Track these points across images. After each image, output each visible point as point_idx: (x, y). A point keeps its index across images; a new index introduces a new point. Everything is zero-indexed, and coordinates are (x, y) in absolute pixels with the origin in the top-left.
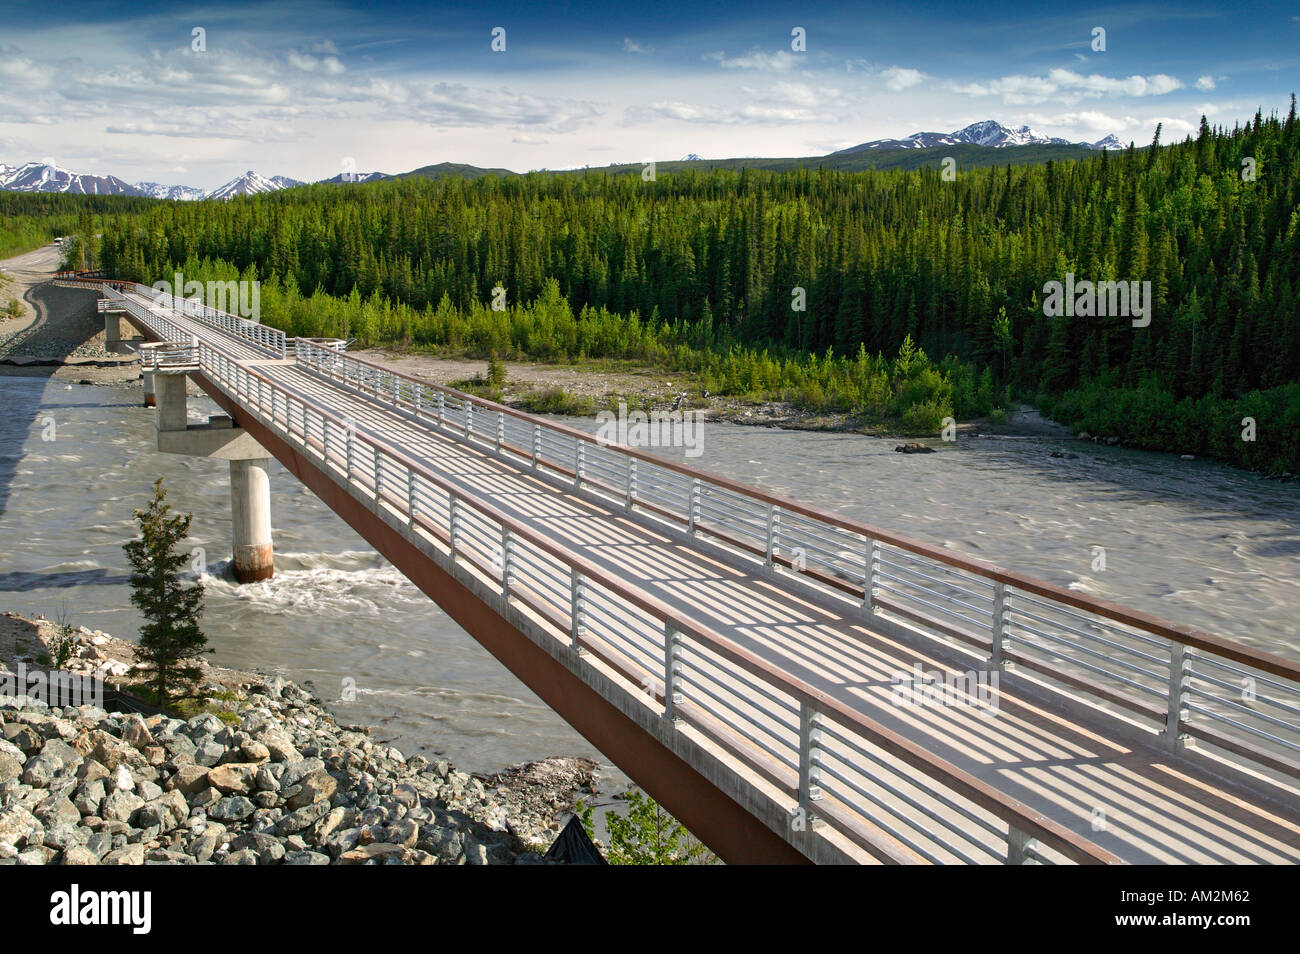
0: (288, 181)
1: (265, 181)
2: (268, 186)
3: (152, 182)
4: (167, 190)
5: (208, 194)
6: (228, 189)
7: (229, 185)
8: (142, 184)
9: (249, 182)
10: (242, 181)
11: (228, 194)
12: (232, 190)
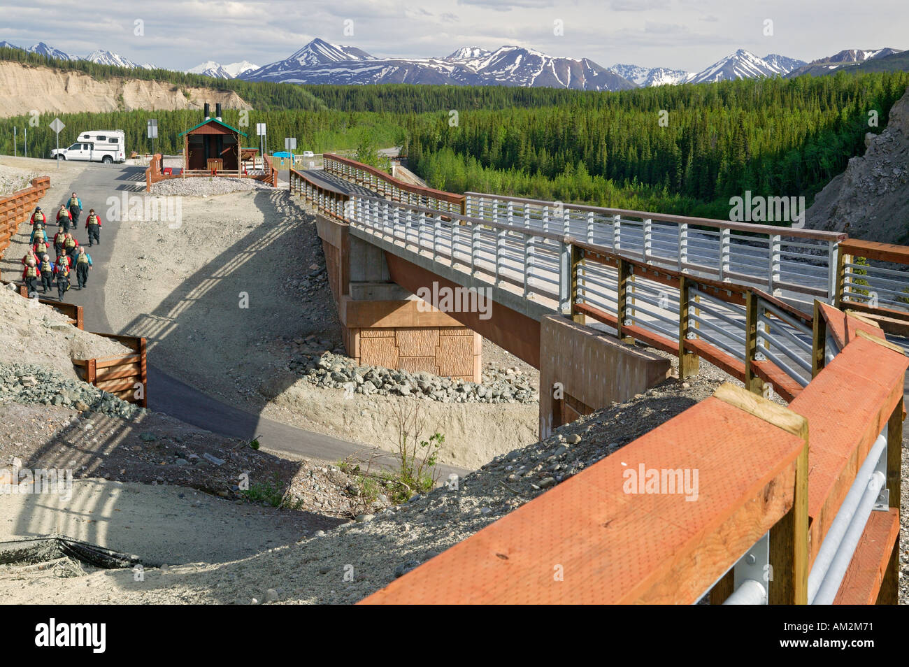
0: (784, 61)
1: (757, 61)
2: (760, 67)
3: (629, 63)
4: (646, 73)
5: (691, 76)
6: (714, 70)
7: (715, 66)
8: (619, 67)
9: (738, 62)
10: (730, 62)
11: (713, 76)
12: (718, 72)
